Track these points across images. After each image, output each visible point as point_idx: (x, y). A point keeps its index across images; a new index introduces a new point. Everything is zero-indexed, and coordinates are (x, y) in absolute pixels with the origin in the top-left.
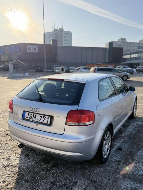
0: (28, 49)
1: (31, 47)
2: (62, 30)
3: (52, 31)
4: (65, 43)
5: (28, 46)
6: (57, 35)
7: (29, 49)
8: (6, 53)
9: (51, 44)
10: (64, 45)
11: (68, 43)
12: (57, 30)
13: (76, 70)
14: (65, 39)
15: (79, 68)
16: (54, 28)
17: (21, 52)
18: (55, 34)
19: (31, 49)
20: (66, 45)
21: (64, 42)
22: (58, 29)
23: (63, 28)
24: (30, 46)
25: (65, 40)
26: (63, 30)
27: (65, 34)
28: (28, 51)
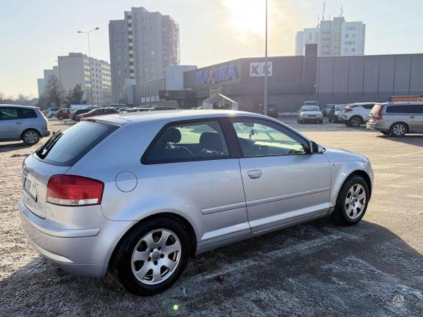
0: (251, 70)
1: (258, 66)
2: (339, 20)
3: (317, 26)
4: (346, 50)
5: (252, 64)
6: (328, 32)
7: (255, 70)
8: (210, 82)
9: (304, 54)
10: (343, 54)
11: (353, 50)
12: (329, 22)
13: (345, 110)
14: (347, 40)
15: (353, 107)
16: (321, 19)
17: (237, 77)
18: (324, 33)
19: (258, 70)
20: (351, 54)
21: (343, 46)
22: (332, 19)
23: (343, 16)
24: (255, 64)
25: (346, 43)
26: (344, 21)
27: (347, 28)
28: (251, 75)
